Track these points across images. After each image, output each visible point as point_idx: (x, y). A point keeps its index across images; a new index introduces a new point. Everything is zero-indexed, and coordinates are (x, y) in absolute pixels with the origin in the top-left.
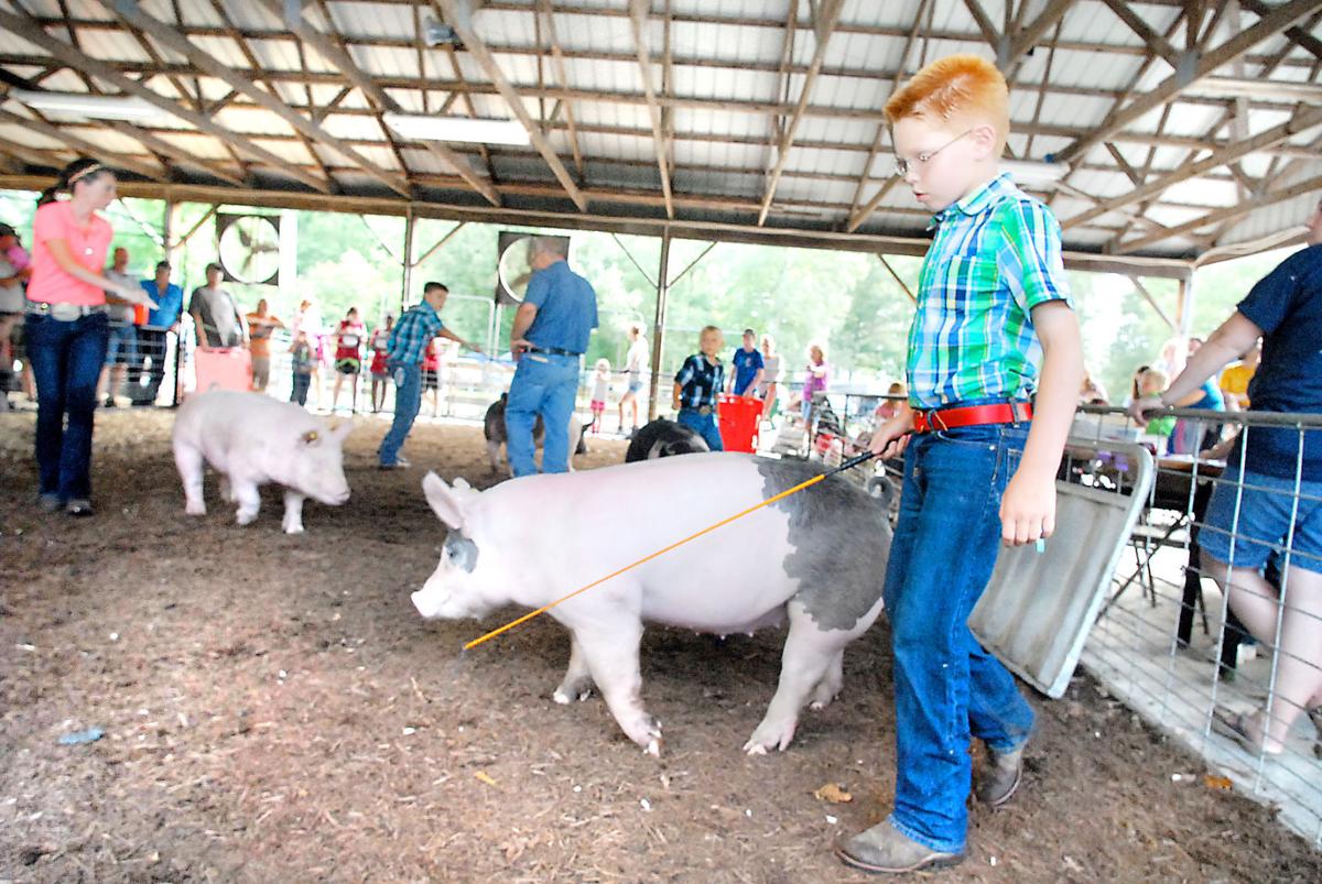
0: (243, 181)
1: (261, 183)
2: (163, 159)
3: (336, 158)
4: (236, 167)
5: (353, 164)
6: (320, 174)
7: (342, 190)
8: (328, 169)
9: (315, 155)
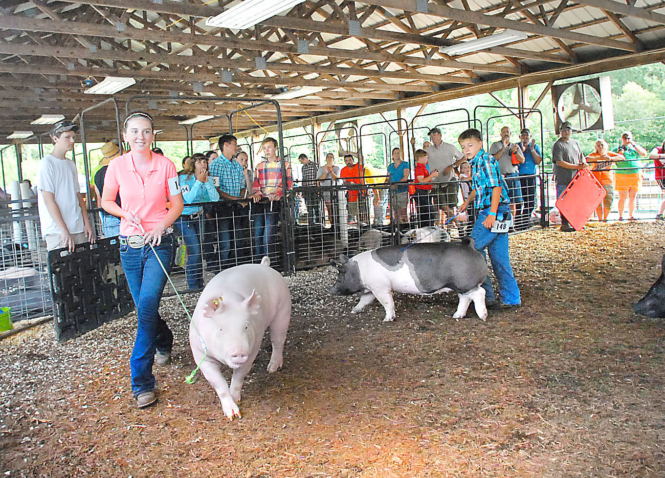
0: (569, 60)
1: (581, 58)
2: (514, 60)
3: (640, 23)
4: (563, 52)
5: (653, 23)
6: (627, 39)
7: (645, 46)
8: (633, 33)
9: (622, 26)
